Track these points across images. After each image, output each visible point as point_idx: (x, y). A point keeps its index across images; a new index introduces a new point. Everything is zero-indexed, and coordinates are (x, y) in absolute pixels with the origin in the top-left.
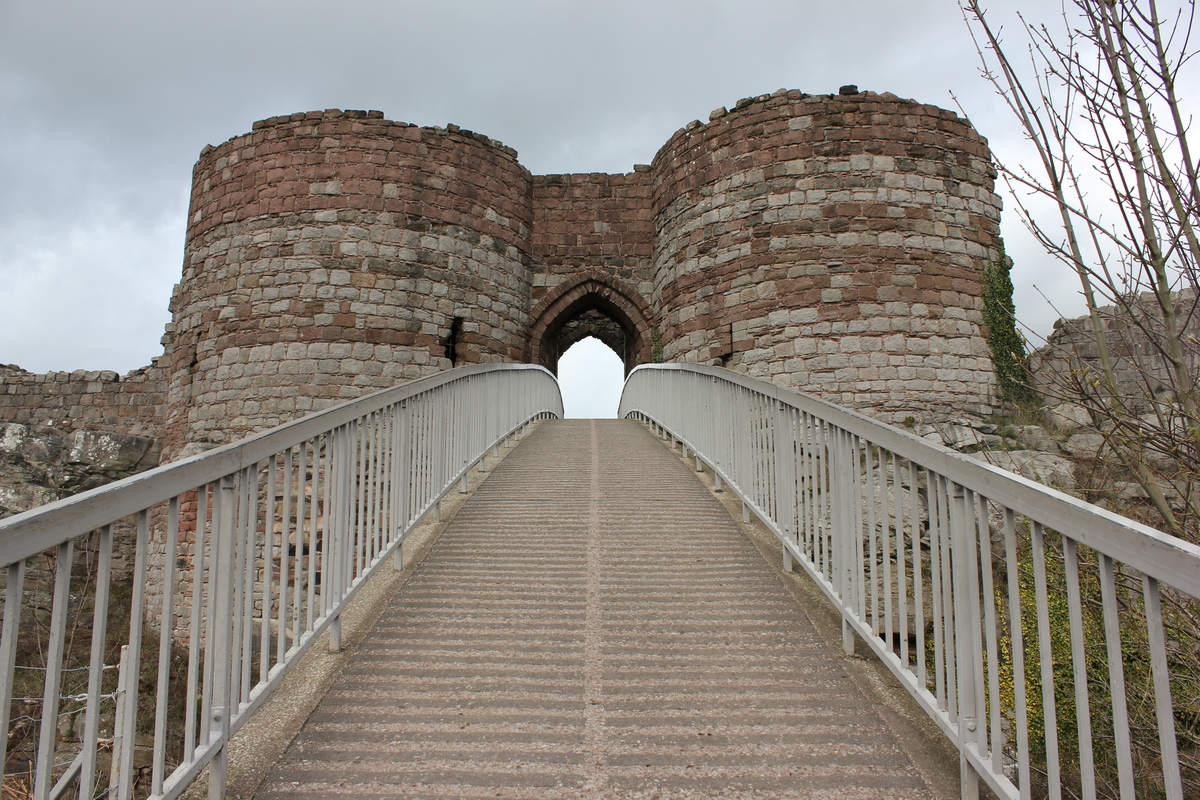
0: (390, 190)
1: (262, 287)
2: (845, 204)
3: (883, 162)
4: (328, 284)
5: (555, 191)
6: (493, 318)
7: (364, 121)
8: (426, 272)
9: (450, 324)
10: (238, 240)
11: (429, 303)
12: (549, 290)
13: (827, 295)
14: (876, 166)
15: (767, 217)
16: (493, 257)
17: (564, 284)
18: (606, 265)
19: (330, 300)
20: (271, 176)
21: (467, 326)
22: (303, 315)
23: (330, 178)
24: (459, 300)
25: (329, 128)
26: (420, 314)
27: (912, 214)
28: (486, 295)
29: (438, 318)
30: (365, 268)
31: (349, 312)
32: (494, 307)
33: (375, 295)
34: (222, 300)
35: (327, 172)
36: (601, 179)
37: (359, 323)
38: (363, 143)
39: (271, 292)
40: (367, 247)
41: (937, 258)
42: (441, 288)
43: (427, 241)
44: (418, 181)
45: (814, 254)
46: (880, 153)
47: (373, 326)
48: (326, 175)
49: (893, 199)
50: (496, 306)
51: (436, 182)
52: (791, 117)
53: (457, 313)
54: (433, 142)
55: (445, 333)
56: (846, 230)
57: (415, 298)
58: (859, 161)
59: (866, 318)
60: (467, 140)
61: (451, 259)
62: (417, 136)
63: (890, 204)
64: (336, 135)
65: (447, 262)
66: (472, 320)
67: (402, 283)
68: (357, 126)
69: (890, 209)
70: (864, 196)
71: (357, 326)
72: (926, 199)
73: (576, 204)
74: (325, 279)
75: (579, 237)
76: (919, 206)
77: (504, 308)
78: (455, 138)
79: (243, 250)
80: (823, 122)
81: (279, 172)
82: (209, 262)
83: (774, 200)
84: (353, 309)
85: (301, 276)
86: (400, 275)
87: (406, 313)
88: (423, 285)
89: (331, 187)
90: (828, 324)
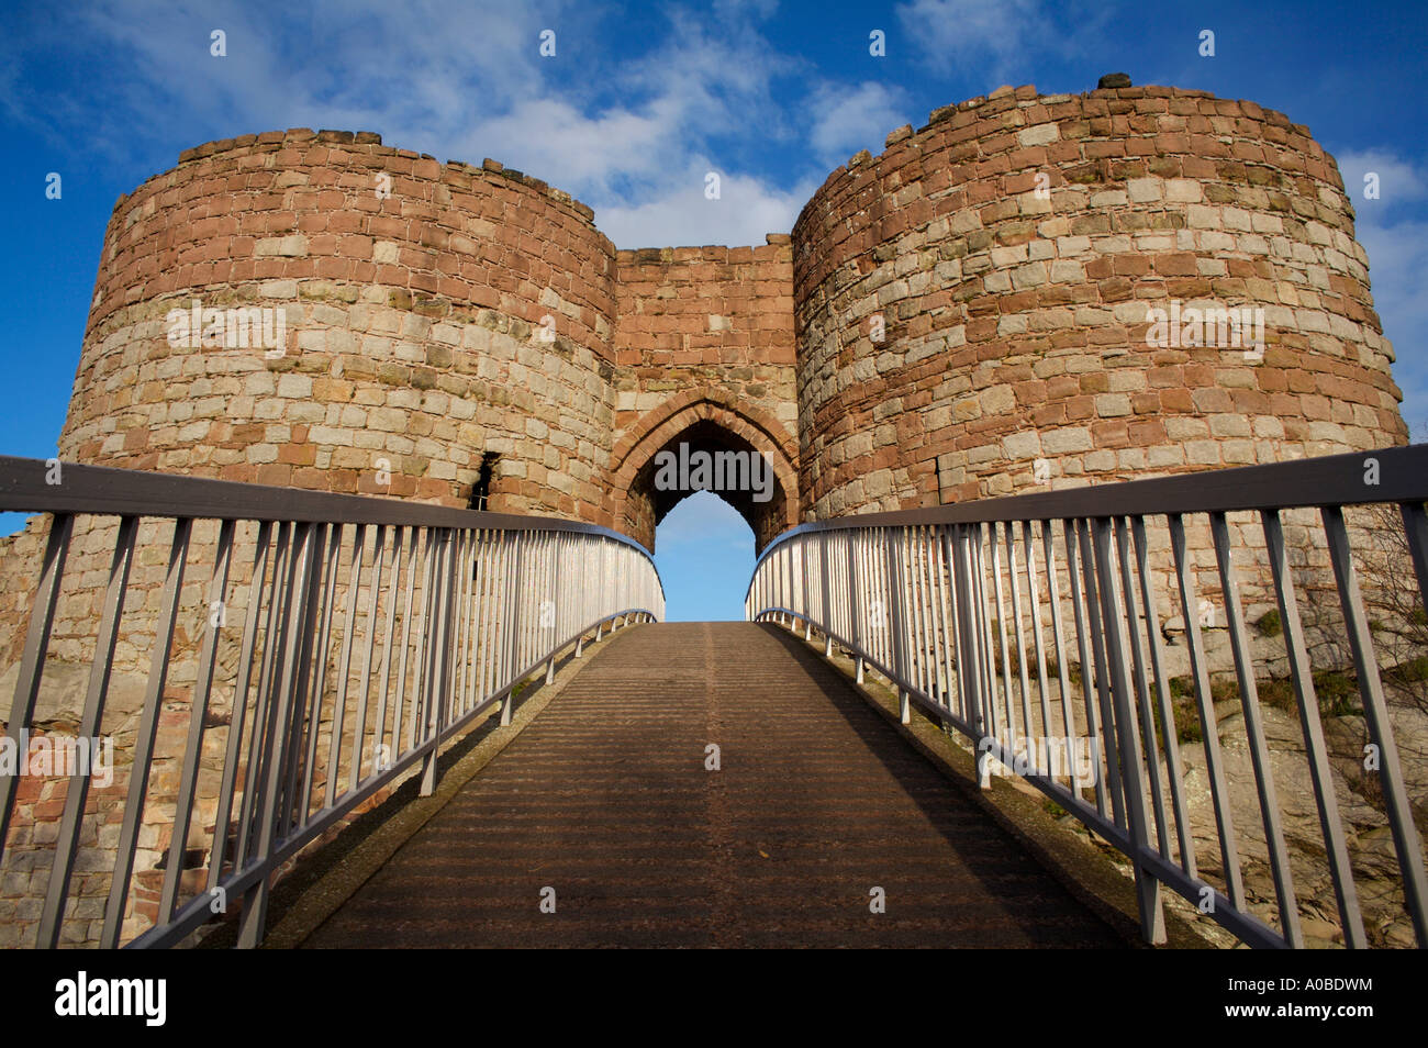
0: (386, 251)
1: (168, 401)
2: (1126, 258)
3: (1182, 190)
4: (275, 395)
5: (648, 271)
6: (551, 456)
7: (349, 147)
8: (440, 380)
9: (478, 463)
10: (142, 330)
11: (441, 428)
12: (641, 416)
13: (1105, 404)
14: (1171, 196)
15: (992, 283)
16: (553, 362)
17: (667, 405)
18: (726, 378)
19: (275, 422)
20: (197, 229)
21: (507, 467)
22: (227, 446)
23: (289, 231)
24: (494, 426)
25: (290, 155)
26: (427, 447)
27: (1236, 269)
28: (539, 419)
29: (459, 453)
30: (336, 370)
31: (304, 442)
32: (552, 439)
33: (353, 414)
34: (108, 423)
35: (283, 222)
36: (718, 255)
37: (322, 460)
38: (346, 179)
39: (182, 410)
40: (342, 340)
41: (1286, 339)
42: (466, 407)
43: (443, 332)
44: (430, 239)
45: (1077, 337)
46: (1175, 175)
47: (344, 464)
48: (284, 226)
49: (1204, 248)
50: (555, 437)
51: (465, 245)
52: (1022, 127)
53: (491, 446)
54: (459, 183)
55: (469, 477)
56: (1129, 298)
57: (418, 420)
58: (1143, 189)
59: (1175, 442)
60: (513, 185)
61: (482, 361)
62: (432, 170)
63: (1200, 255)
64: (306, 167)
65: (475, 366)
66: (514, 457)
67: (402, 396)
68: (335, 152)
69: (1199, 261)
70: (1157, 243)
71: (318, 465)
72: (1259, 247)
73: (681, 290)
74: (269, 388)
75: (687, 338)
76: (1248, 258)
77: (569, 440)
78: (495, 180)
79: (147, 344)
80: (1073, 132)
81: (213, 223)
82: (102, 364)
83: (1001, 256)
84: (313, 436)
85: (230, 384)
86: (391, 383)
87: (402, 444)
88: (434, 401)
89: (289, 245)
90: (1110, 453)
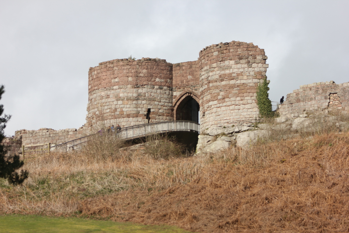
0: (130, 79)
1: (104, 106)
2: (223, 74)
3: (232, 62)
4: (118, 104)
5: (178, 68)
6: (159, 107)
7: (123, 62)
8: (140, 98)
9: (147, 111)
10: (98, 94)
11: (141, 106)
12: (177, 96)
13: (220, 97)
14: (230, 64)
15: (209, 78)
16: (159, 91)
17: (181, 94)
18: (191, 88)
19: (118, 108)
20: (104, 78)
21: (152, 110)
22: (113, 113)
23: (116, 78)
24: (149, 104)
25: (115, 64)
26: (139, 109)
27: (238, 75)
28: (157, 101)
29: (144, 109)
30: (125, 100)
31: (122, 111)
32: (159, 104)
33: (128, 106)
34: (96, 109)
35: (115, 76)
36: (190, 63)
37: (125, 113)
38: (123, 67)
39: (106, 107)
40: (126, 94)
41: (244, 85)
42: (144, 102)
43: (140, 90)
44: (137, 76)
45: (217, 87)
46: (231, 60)
47: (128, 113)
48: (115, 77)
49: (234, 72)
50: (160, 104)
51: (141, 75)
52: (214, 52)
53: (149, 107)
54: (140, 64)
55: (146, 113)
56: (223, 81)
57: (138, 105)
58: (227, 63)
59: (226, 102)
60: (149, 61)
61: (146, 94)
62: (135, 63)
63: (233, 73)
64: (117, 66)
65: (145, 95)
66: (153, 108)
67: (134, 102)
68: (121, 63)
69: (233, 74)
70: (227, 72)
71: (124, 114)
72: (242, 70)
73: (183, 71)
74: (117, 103)
75: (184, 81)
76: (240, 73)
77: (163, 103)
78: (146, 62)
79: (99, 97)
80: (220, 53)
81: (105, 77)
82: (93, 99)
83: (211, 74)
84: (123, 110)
85: (111, 103)
86: (134, 100)
87: (135, 109)
88: (139, 102)
89: (116, 80)
90: (219, 104)
